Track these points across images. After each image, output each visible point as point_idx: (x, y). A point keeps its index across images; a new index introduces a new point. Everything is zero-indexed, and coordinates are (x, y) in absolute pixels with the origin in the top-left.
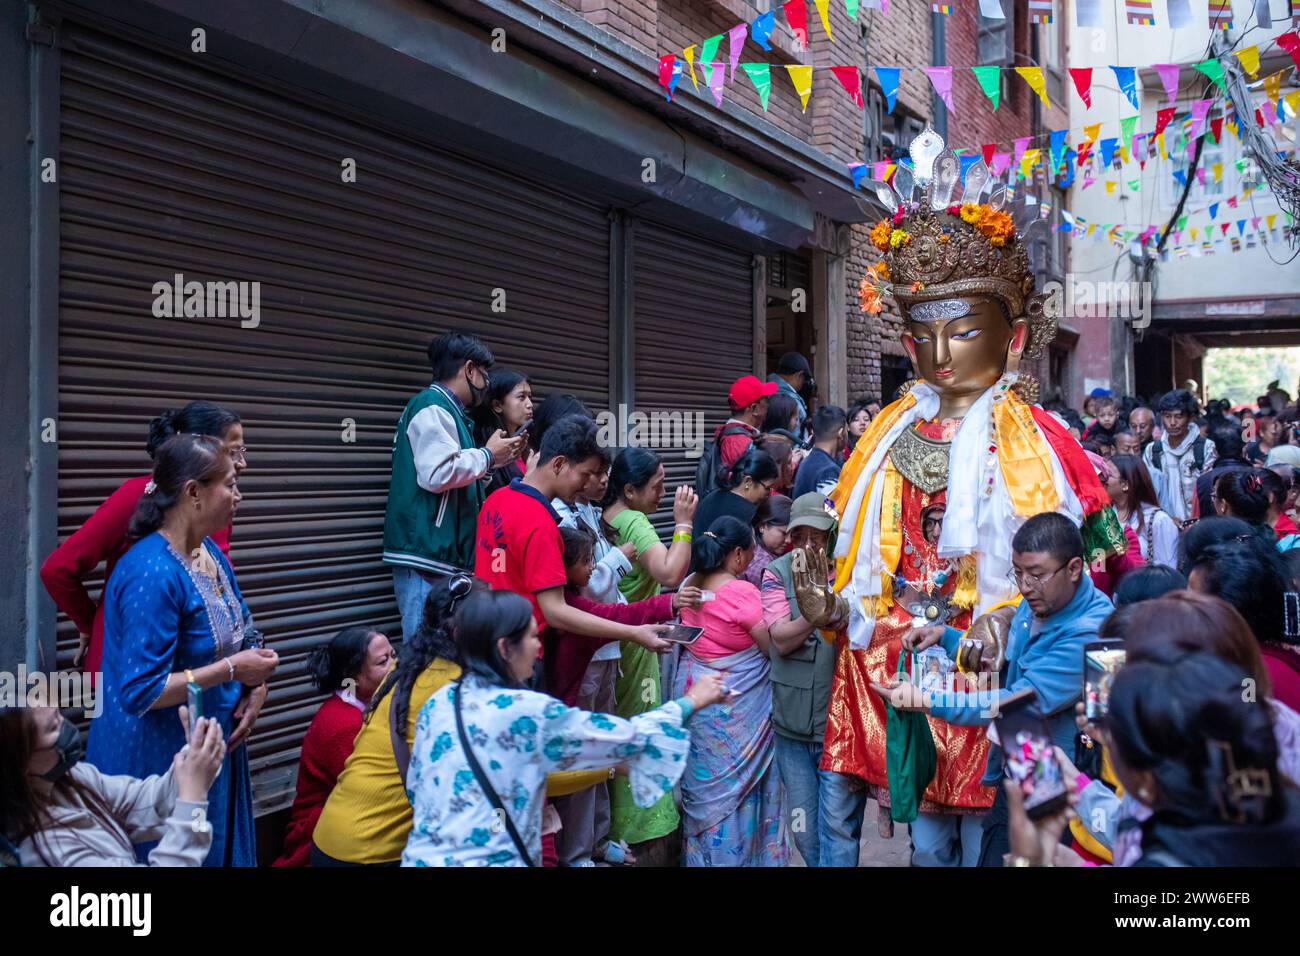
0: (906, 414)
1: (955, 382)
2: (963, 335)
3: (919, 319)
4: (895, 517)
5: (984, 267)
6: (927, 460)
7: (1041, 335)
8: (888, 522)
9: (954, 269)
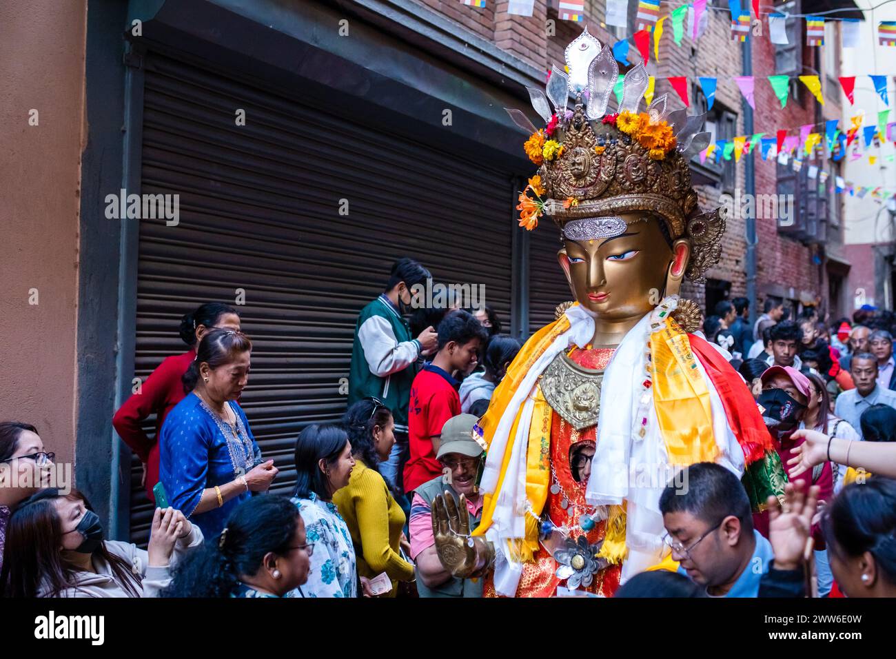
0: (559, 339)
1: (610, 307)
2: (619, 257)
3: (573, 237)
4: (542, 452)
5: (643, 182)
6: (578, 391)
7: (704, 258)
8: (536, 458)
9: (609, 184)
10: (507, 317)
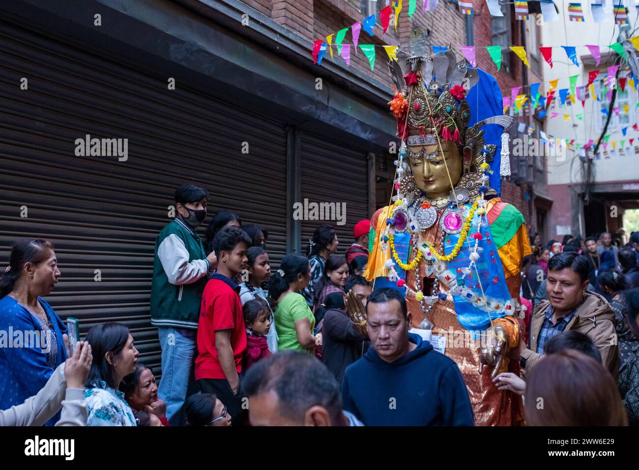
10: (283, 238)
